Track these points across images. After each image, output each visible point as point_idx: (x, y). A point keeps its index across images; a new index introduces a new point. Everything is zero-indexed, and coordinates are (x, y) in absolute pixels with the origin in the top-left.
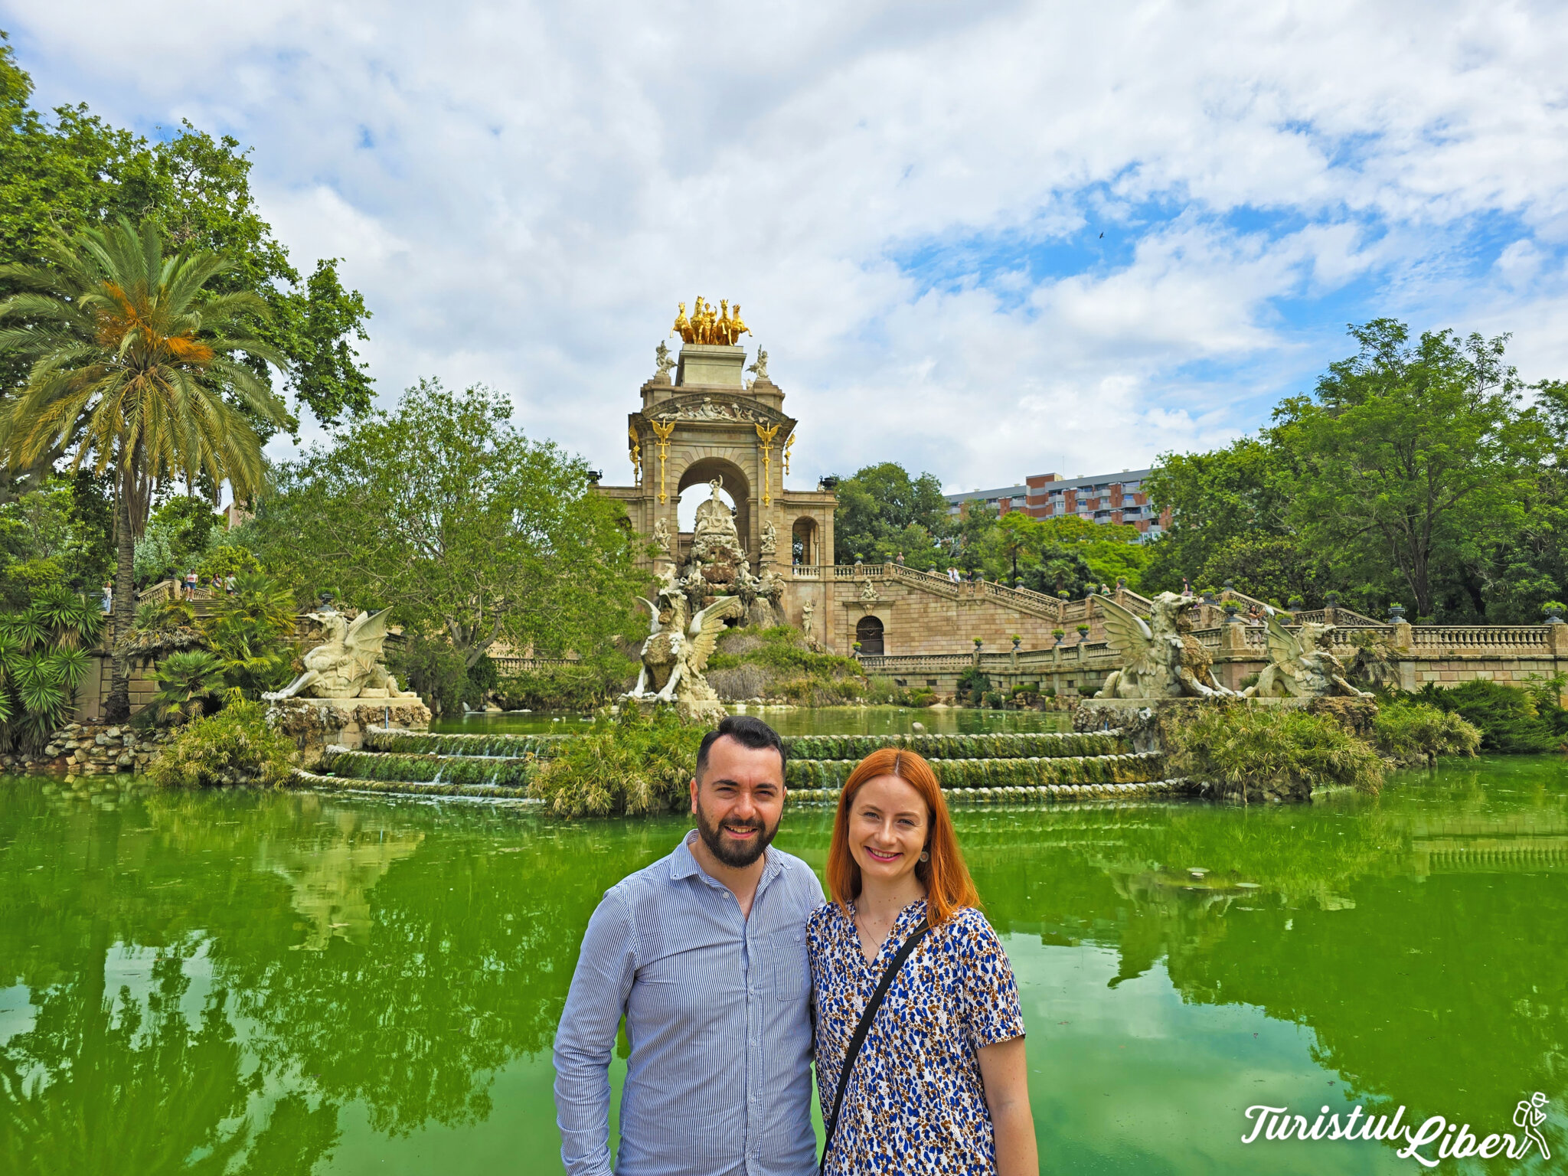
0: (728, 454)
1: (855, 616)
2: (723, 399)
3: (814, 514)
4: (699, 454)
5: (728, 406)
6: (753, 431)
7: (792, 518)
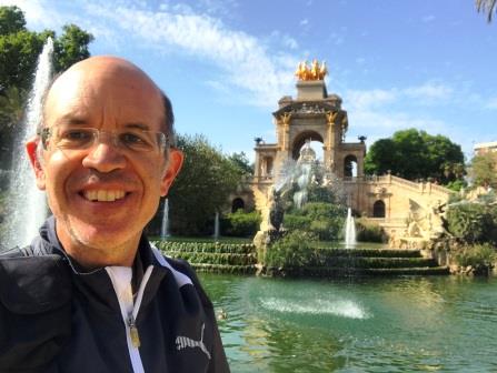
1: (372, 201)
2: (311, 104)
3: (355, 153)
4: (302, 128)
5: (314, 106)
6: (325, 117)
7: (344, 155)
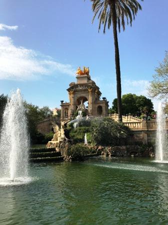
0: (84, 95)
3: (101, 105)
5: (83, 86)
6: (88, 90)
7: (97, 106)
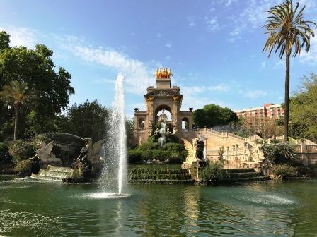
0: (166, 103)
3: (188, 117)
4: (160, 104)
5: (166, 92)
6: (172, 98)
7: (182, 118)
